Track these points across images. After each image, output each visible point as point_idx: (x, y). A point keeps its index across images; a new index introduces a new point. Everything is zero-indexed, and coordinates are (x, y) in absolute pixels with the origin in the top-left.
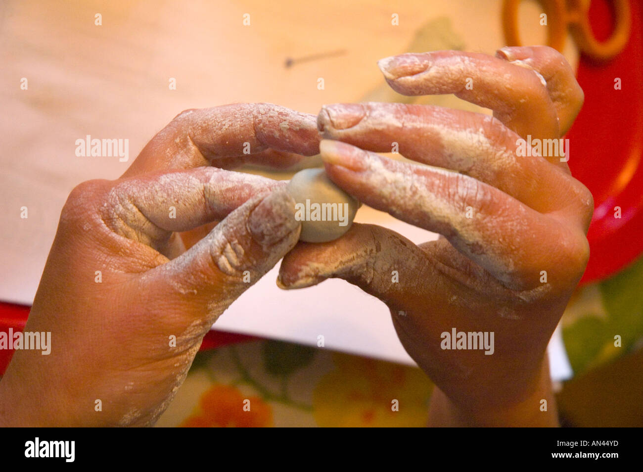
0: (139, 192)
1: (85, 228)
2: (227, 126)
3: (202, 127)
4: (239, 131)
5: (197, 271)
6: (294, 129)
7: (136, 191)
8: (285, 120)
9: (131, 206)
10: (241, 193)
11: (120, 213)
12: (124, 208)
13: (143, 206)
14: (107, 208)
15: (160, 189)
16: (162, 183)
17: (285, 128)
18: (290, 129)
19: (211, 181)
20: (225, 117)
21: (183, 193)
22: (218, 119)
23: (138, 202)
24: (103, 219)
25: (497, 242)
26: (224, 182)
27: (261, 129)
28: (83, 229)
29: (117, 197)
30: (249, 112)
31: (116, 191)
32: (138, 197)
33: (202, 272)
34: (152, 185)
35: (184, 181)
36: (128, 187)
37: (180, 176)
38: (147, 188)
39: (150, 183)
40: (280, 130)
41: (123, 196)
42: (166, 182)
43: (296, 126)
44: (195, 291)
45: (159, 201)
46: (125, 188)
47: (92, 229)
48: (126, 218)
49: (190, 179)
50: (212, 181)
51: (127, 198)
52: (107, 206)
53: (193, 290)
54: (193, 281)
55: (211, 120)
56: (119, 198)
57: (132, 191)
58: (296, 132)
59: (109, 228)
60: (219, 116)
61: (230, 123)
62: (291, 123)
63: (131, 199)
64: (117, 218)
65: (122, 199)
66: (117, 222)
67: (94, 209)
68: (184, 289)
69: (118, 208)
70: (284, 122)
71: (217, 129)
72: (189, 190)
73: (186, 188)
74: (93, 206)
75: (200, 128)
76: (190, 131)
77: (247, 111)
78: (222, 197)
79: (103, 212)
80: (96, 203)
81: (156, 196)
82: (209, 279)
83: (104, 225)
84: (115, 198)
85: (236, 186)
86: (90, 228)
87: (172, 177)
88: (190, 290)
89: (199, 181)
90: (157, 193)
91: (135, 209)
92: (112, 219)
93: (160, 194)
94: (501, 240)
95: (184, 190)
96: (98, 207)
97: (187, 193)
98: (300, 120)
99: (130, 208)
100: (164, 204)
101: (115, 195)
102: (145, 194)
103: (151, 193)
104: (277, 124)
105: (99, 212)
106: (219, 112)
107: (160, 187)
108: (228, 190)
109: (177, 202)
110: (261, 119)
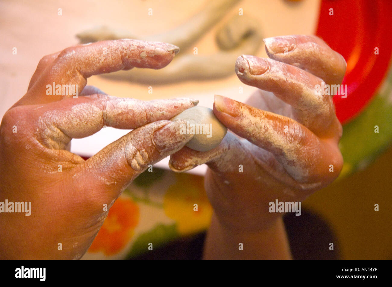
0: (60, 120)
1: (27, 148)
2: (103, 60)
3: (85, 63)
4: (112, 63)
5: (118, 170)
6: (151, 56)
7: (58, 119)
8: (143, 51)
9: (56, 129)
10: (127, 116)
11: (49, 134)
12: (51, 131)
13: (64, 128)
14: (39, 132)
15: (74, 116)
16: (75, 112)
17: (144, 56)
18: (148, 57)
19: (106, 109)
20: (100, 54)
21: (90, 118)
22: (95, 56)
23: (61, 126)
24: (38, 140)
25: (304, 161)
26: (116, 109)
27: (127, 59)
28: (25, 148)
29: (45, 124)
30: (116, 49)
31: (43, 119)
32: (60, 123)
33: (121, 170)
34: (68, 114)
35: (89, 110)
36: (52, 116)
37: (85, 106)
38: (65, 116)
39: (67, 112)
40: (141, 58)
41: (49, 123)
42: (78, 111)
43: (151, 54)
44: (116, 182)
45: (75, 125)
46: (50, 117)
47: (32, 148)
48: (53, 137)
49: (92, 108)
50: (108, 108)
51: (52, 124)
52: (39, 131)
53: (114, 181)
54: (115, 176)
55: (91, 57)
56: (46, 124)
57: (56, 120)
58: (152, 57)
59: (43, 145)
60: (96, 53)
61: (105, 58)
62: (148, 53)
63: (55, 125)
64: (47, 138)
65: (49, 125)
66: (48, 140)
67: (30, 134)
68: (109, 182)
69: (47, 131)
70: (142, 53)
71: (96, 63)
72: (94, 115)
73: (92, 114)
74: (29, 132)
75: (84, 63)
76: (77, 66)
77: (114, 48)
78: (115, 119)
79: (37, 135)
80: (31, 129)
81: (72, 122)
82: (125, 174)
83: (39, 144)
84: (44, 124)
85: (124, 111)
86: (30, 147)
87: (80, 107)
88: (112, 182)
89: (99, 109)
90: (73, 119)
91: (59, 131)
92: (44, 139)
93: (74, 120)
94: (306, 160)
95: (90, 116)
96: (33, 132)
97: (92, 118)
98: (153, 49)
99: (55, 130)
100: (78, 126)
101: (43, 123)
102: (64, 121)
103: (69, 120)
104: (138, 54)
105: (34, 135)
106: (94, 51)
107: (74, 115)
108: (119, 114)
109: (87, 124)
110: (126, 53)
